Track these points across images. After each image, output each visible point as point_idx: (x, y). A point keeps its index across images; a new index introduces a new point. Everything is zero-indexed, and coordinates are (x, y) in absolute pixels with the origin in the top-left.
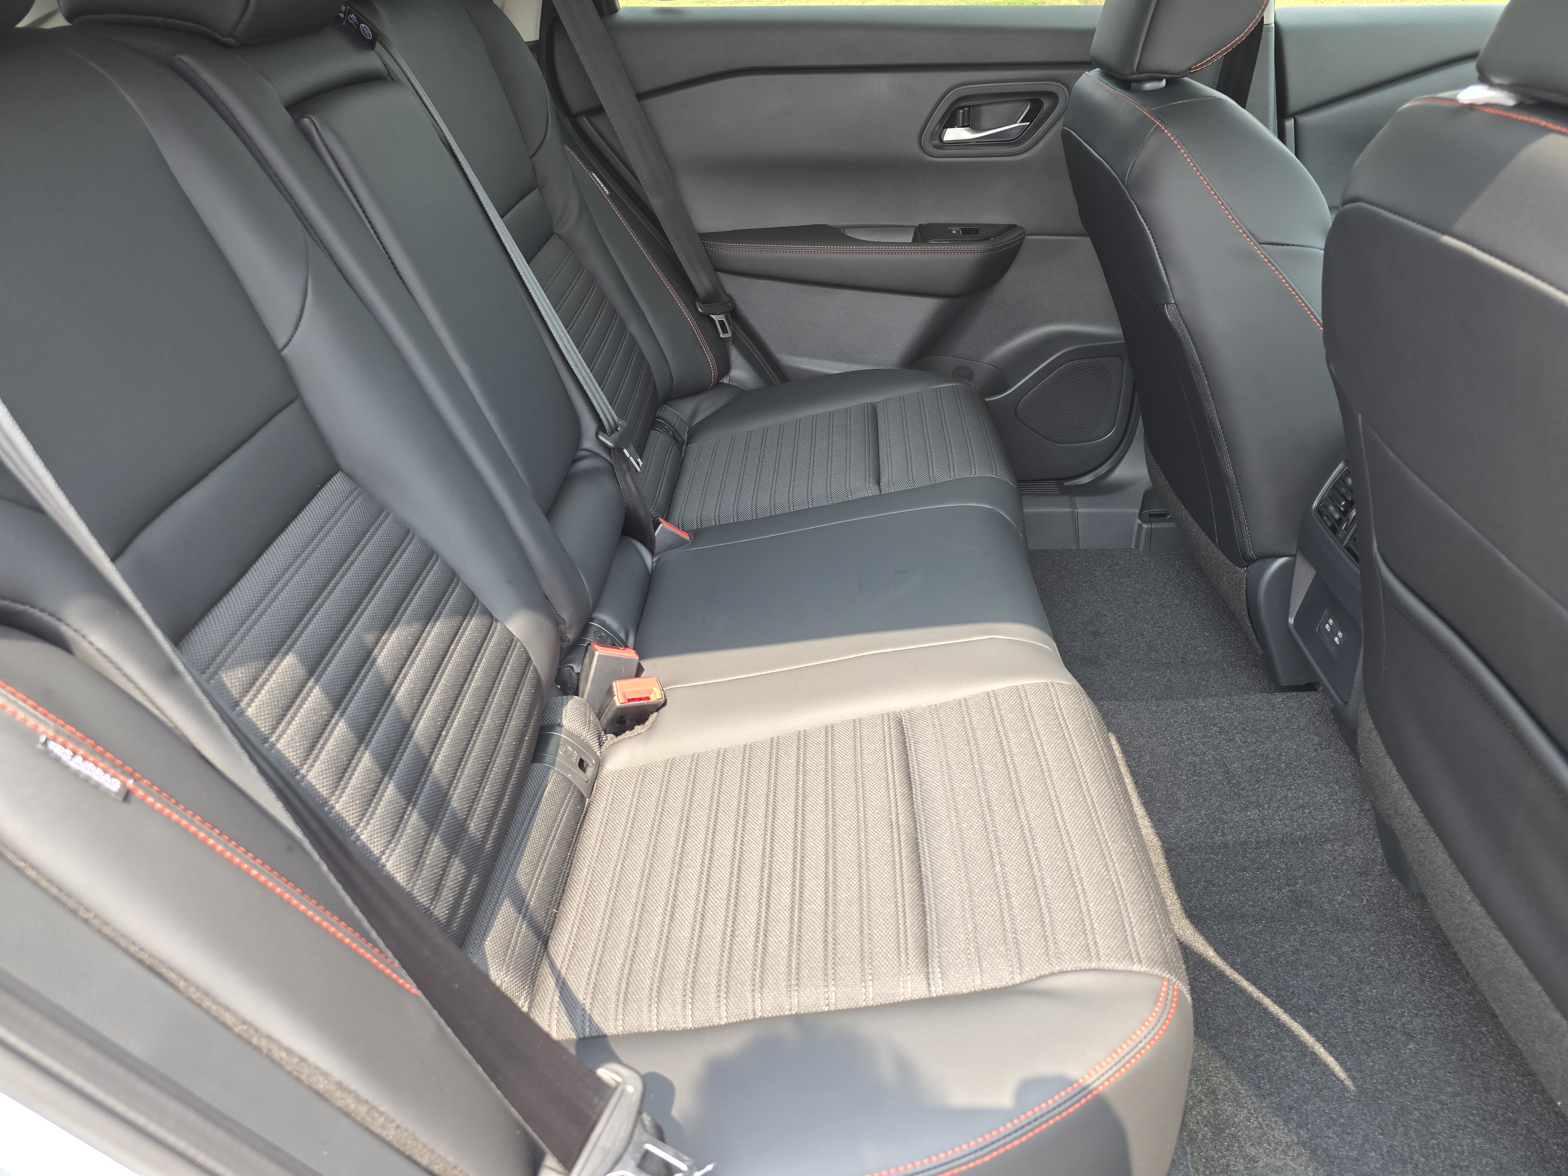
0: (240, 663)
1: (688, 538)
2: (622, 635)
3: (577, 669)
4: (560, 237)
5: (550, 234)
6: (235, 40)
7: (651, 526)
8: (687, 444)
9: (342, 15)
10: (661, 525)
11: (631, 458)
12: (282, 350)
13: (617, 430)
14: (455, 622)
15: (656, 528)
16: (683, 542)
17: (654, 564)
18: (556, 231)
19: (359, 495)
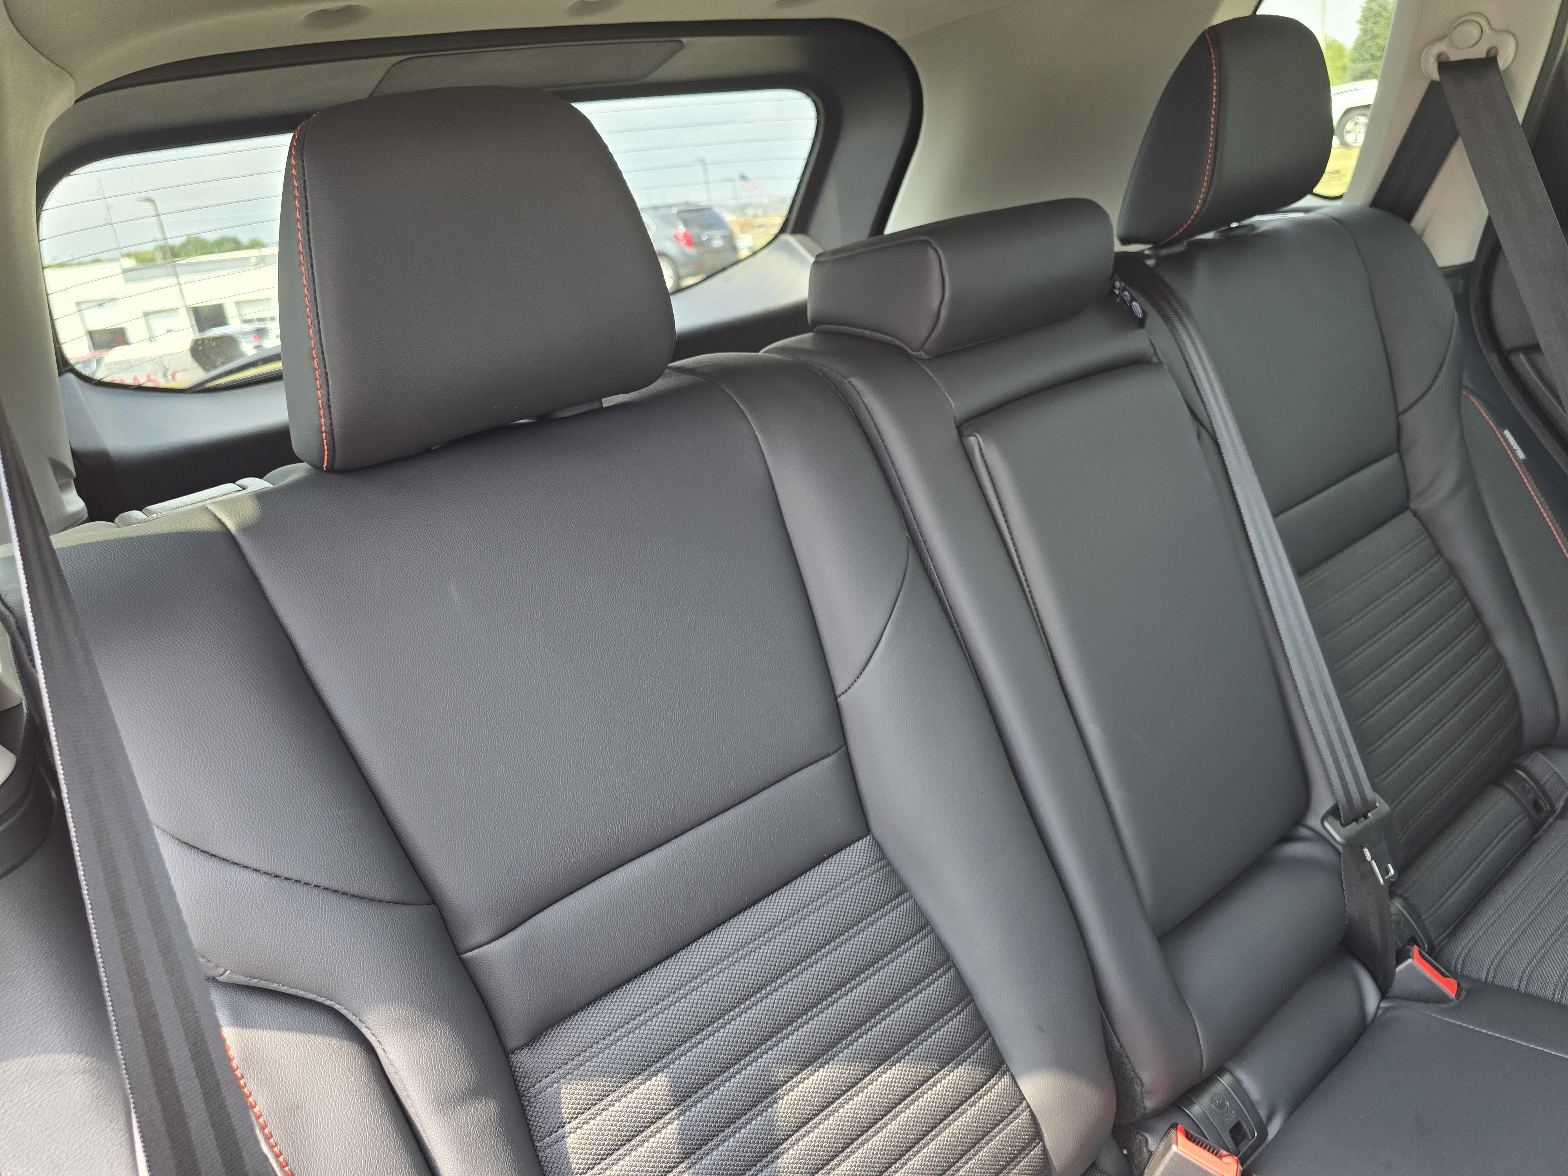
0: (589, 1077)
1: (1452, 995)
2: (1263, 1113)
3: (1152, 1145)
4: (1415, 514)
5: (1403, 508)
6: (926, 353)
7: (1392, 956)
8: (1557, 818)
9: (1117, 292)
10: (1410, 961)
11: (1374, 863)
12: (840, 696)
13: (1366, 817)
14: (922, 1071)
15: (1399, 961)
16: (1439, 999)
17: (1380, 1012)
18: (1414, 505)
19: (882, 868)
